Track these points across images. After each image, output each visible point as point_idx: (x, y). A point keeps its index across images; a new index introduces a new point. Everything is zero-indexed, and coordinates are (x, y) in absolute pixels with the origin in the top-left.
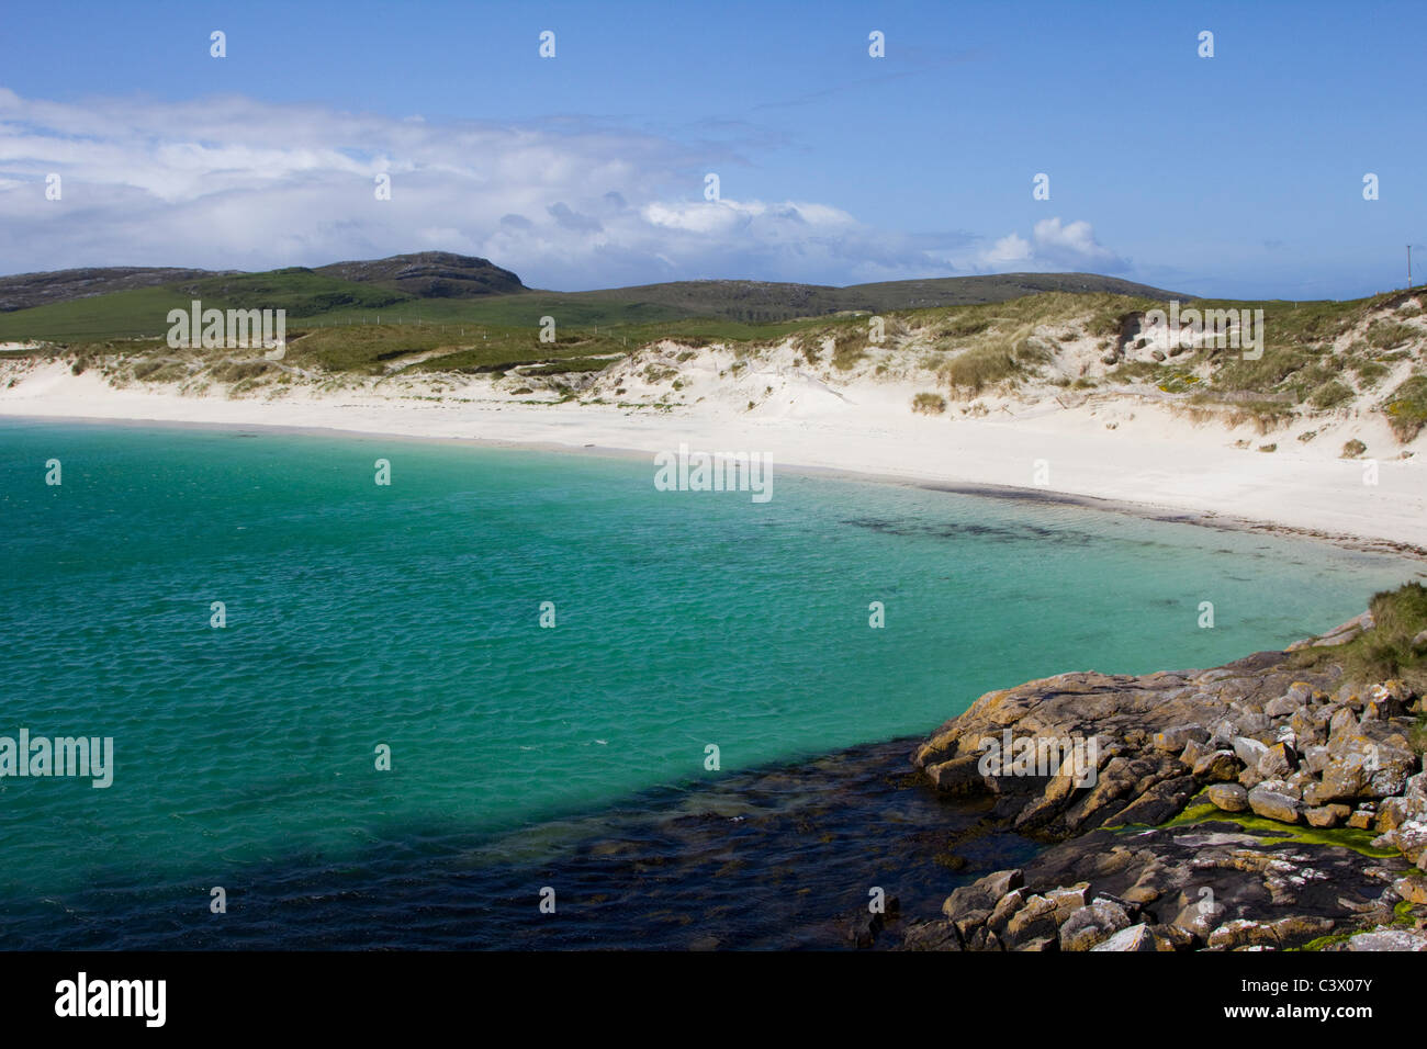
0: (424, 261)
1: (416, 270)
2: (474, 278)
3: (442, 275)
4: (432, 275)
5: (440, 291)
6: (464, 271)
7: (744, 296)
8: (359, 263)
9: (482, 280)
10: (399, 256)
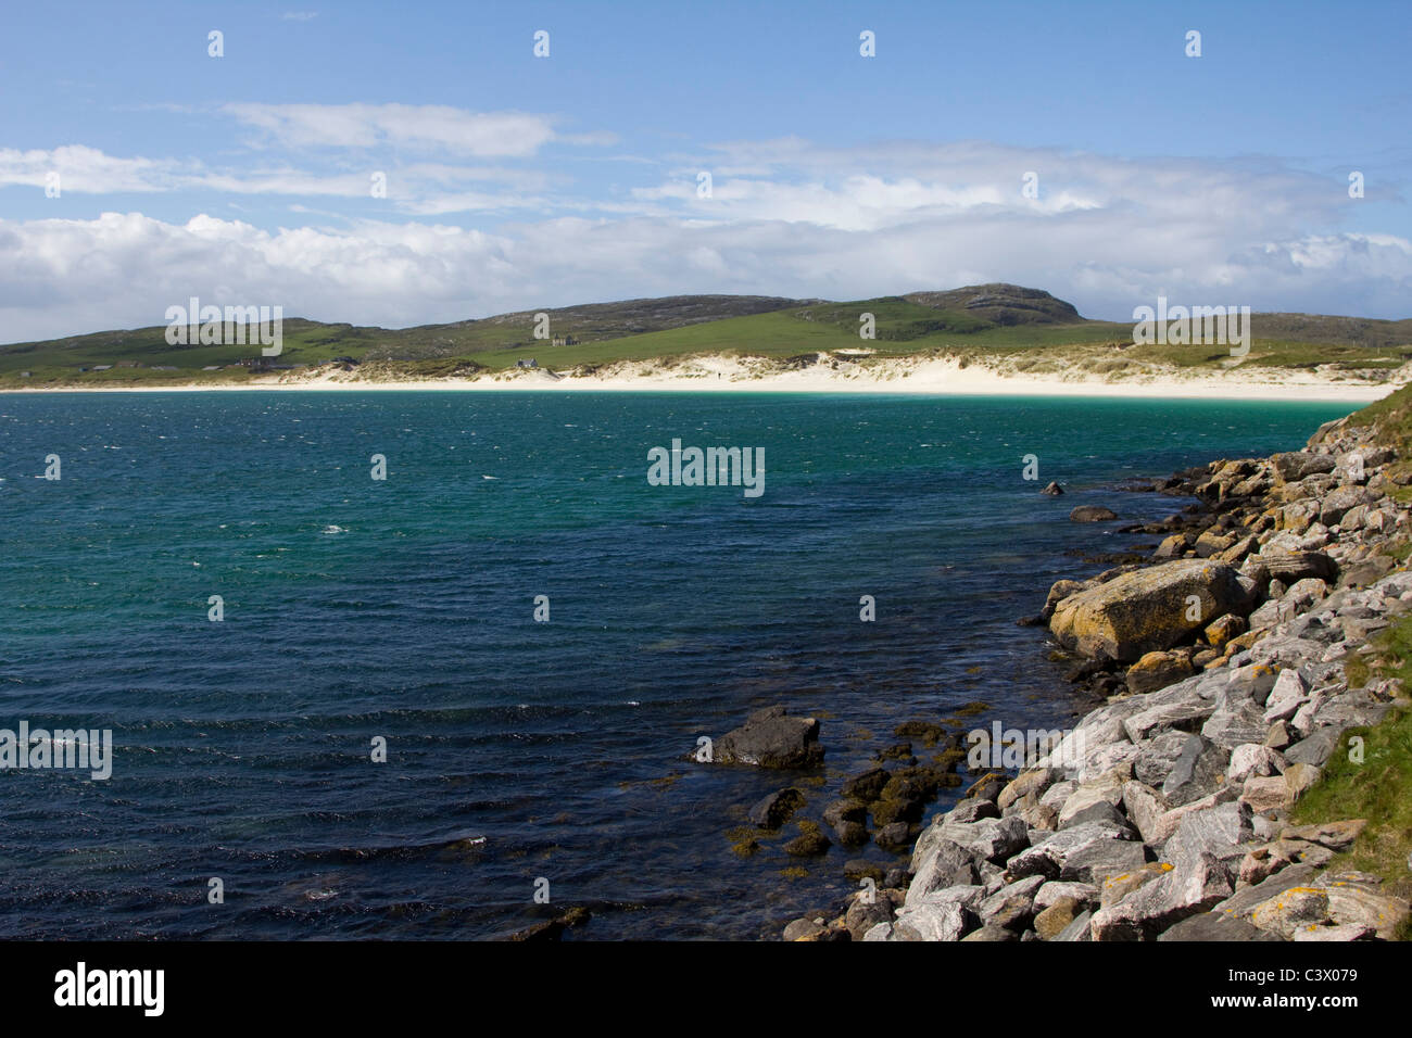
0: (989, 292)
1: (984, 300)
2: (1036, 309)
3: (1008, 305)
4: (999, 305)
5: (1008, 320)
6: (1027, 302)
7: (1300, 328)
8: (933, 293)
9: (1044, 311)
10: (967, 288)
